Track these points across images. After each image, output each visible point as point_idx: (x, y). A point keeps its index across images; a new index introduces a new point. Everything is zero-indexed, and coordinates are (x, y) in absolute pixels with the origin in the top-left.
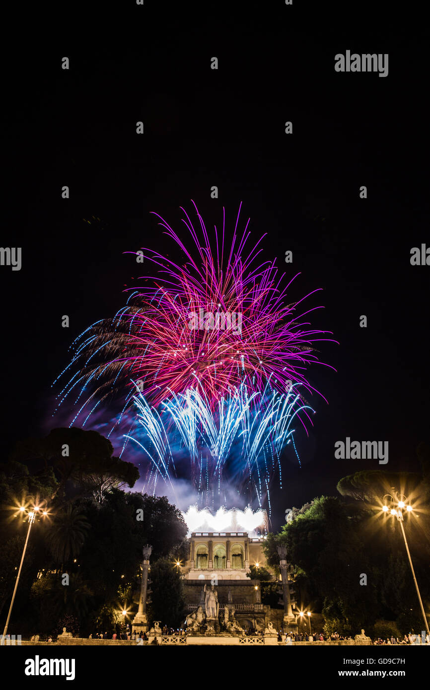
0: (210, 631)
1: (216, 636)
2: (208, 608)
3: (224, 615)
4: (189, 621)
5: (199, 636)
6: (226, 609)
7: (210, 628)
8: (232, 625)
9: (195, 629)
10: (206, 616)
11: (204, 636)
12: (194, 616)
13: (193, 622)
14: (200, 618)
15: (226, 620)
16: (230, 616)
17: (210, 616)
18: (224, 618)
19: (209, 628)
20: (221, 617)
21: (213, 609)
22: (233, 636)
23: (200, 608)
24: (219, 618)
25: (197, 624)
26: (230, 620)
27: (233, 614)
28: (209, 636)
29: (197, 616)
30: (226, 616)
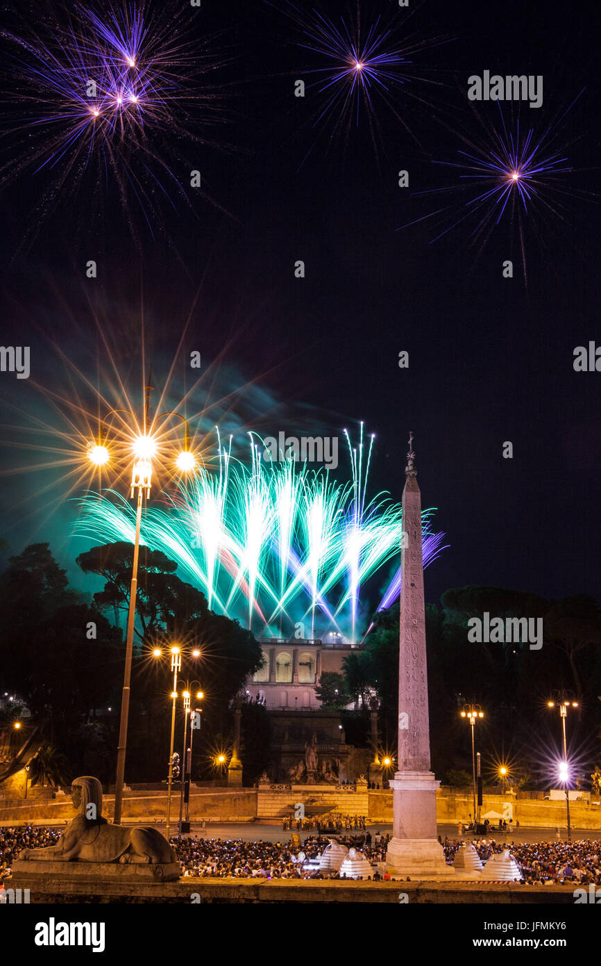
0: (311, 780)
1: (316, 785)
2: (309, 762)
3: (322, 767)
4: (292, 772)
5: (301, 784)
6: (324, 762)
7: (311, 778)
8: (329, 776)
9: (298, 779)
10: (306, 767)
11: (305, 785)
12: (296, 767)
13: (296, 774)
14: (301, 769)
15: (324, 770)
16: (327, 769)
17: (310, 769)
18: (322, 770)
19: (309, 778)
20: (319, 768)
21: (313, 763)
22: (331, 785)
23: (302, 762)
24: (318, 769)
25: (299, 774)
26: (328, 771)
27: (330, 766)
28: (309, 784)
29: (298, 767)
30: (324, 768)
